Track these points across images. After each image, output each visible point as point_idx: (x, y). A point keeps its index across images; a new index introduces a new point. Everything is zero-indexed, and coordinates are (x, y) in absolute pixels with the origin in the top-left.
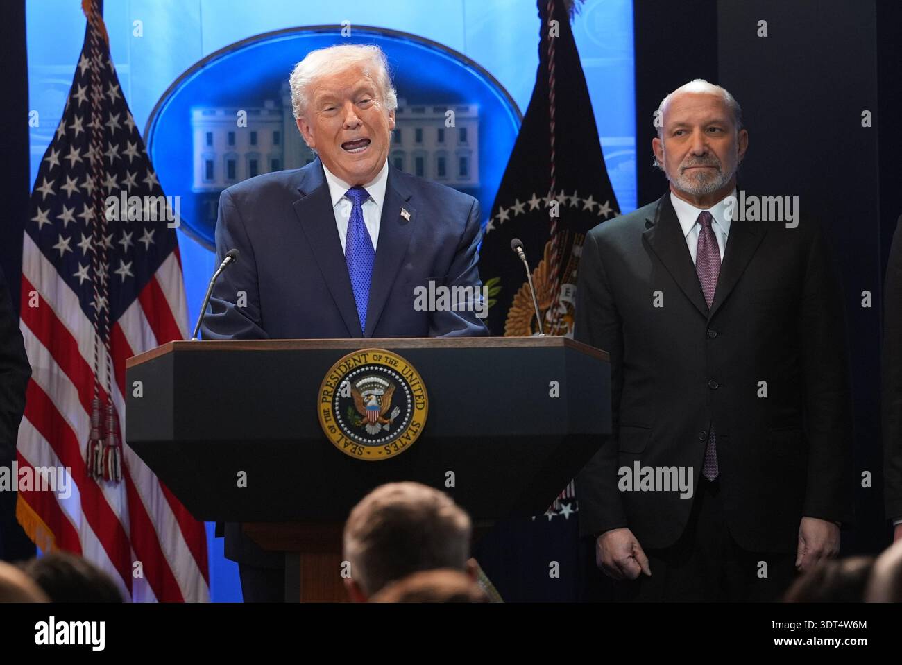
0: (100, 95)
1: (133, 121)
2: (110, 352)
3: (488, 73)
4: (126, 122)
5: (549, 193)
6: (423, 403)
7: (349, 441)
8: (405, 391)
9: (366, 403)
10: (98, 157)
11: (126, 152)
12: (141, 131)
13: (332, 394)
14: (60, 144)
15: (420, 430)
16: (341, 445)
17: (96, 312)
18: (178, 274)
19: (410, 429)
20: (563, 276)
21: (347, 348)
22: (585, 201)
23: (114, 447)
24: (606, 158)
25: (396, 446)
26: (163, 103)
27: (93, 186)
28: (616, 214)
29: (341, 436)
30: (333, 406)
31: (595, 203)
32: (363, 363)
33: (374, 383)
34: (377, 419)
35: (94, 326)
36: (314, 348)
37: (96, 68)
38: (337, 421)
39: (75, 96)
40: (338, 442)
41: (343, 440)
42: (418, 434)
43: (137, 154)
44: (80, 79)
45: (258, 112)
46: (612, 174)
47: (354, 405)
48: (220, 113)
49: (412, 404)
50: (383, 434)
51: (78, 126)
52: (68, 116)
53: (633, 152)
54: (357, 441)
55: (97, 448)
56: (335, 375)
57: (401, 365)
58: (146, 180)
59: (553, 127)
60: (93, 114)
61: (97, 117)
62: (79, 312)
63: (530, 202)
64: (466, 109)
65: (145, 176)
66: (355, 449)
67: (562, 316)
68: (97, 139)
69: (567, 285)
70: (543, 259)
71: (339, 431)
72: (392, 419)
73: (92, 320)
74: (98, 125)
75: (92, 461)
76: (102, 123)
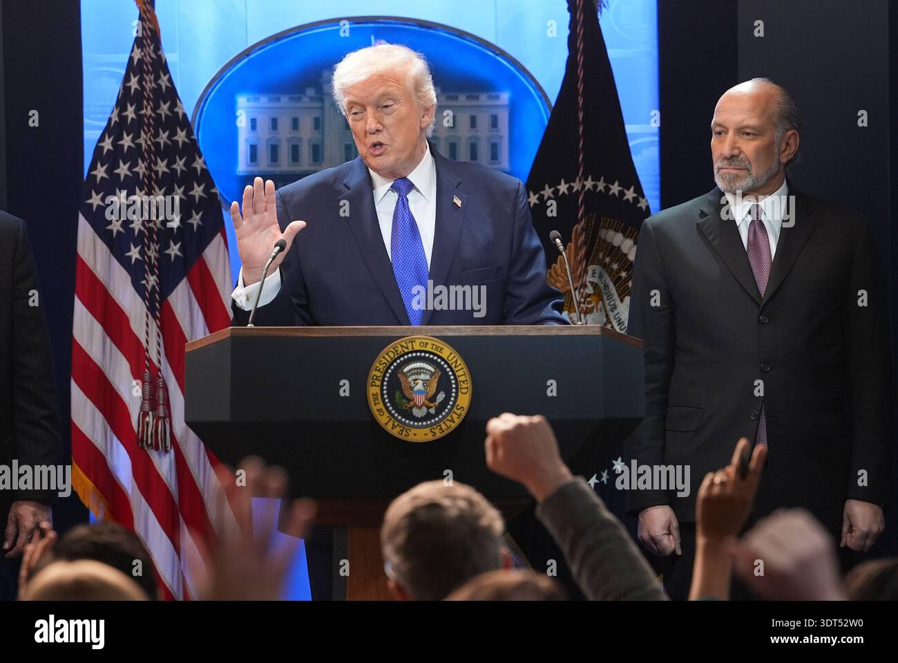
0: (151, 84)
1: (183, 109)
2: (161, 328)
3: (518, 62)
4: (176, 110)
5: (578, 179)
6: (467, 388)
7: (396, 423)
8: (449, 376)
9: (413, 387)
10: (149, 143)
11: (175, 138)
12: (190, 117)
13: (381, 378)
14: (114, 130)
15: (464, 413)
16: (389, 428)
17: (148, 291)
18: (225, 254)
19: (454, 412)
20: (589, 258)
21: (394, 335)
22: (611, 186)
23: (164, 418)
24: (631, 144)
25: (441, 429)
26: (210, 90)
27: (144, 170)
28: (641, 199)
29: (388, 419)
30: (382, 390)
31: (620, 188)
32: (410, 349)
33: (420, 368)
34: (424, 403)
35: (145, 303)
36: (363, 334)
37: (148, 57)
38: (385, 404)
39: (128, 85)
40: (386, 424)
41: (391, 423)
42: (462, 417)
43: (186, 140)
44: (133, 68)
45: (299, 99)
46: (636, 159)
47: (402, 390)
48: (264, 100)
49: (457, 388)
50: (428, 417)
51: (130, 113)
52: (121, 104)
53: (656, 139)
54: (404, 423)
55: (147, 419)
56: (384, 361)
57: (447, 352)
58: (195, 165)
59: (581, 115)
60: (145, 102)
61: (149, 104)
62: (130, 289)
63: (559, 187)
64: (497, 97)
65: (194, 160)
66: (402, 431)
67: (589, 295)
68: (149, 125)
69: (594, 267)
70: (571, 241)
71: (387, 414)
72: (437, 403)
73: (144, 298)
74: (149, 112)
75: (143, 431)
76: (154, 110)
